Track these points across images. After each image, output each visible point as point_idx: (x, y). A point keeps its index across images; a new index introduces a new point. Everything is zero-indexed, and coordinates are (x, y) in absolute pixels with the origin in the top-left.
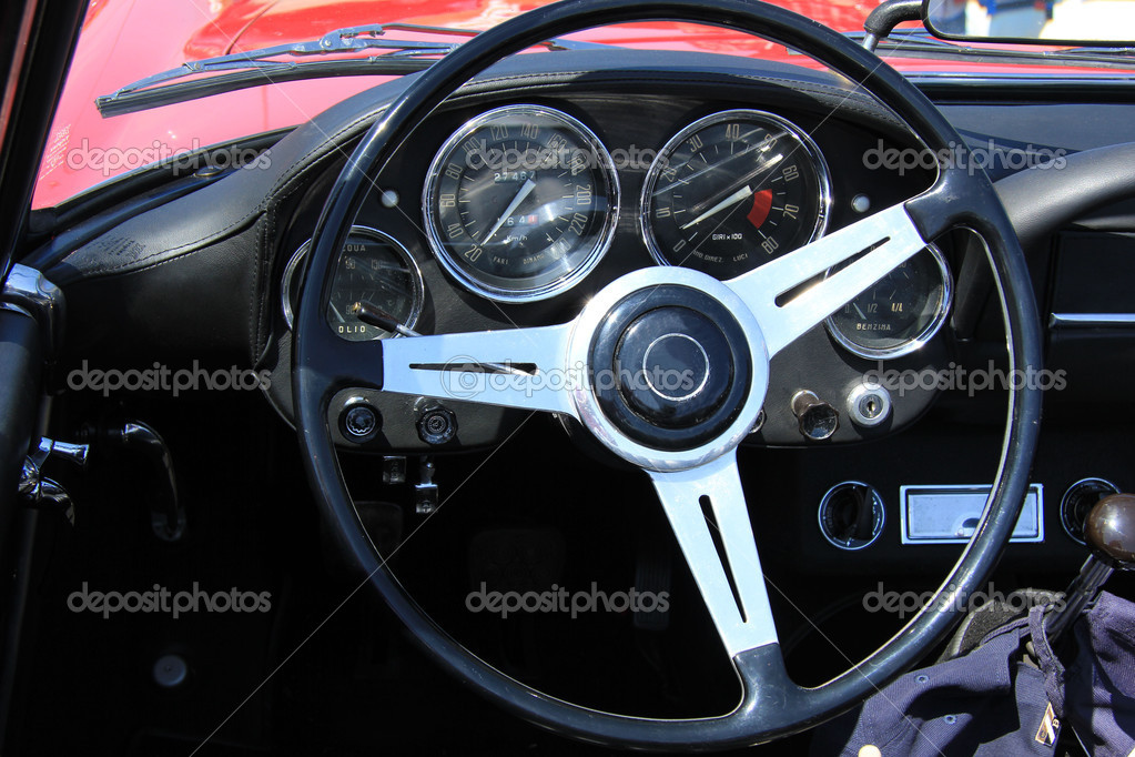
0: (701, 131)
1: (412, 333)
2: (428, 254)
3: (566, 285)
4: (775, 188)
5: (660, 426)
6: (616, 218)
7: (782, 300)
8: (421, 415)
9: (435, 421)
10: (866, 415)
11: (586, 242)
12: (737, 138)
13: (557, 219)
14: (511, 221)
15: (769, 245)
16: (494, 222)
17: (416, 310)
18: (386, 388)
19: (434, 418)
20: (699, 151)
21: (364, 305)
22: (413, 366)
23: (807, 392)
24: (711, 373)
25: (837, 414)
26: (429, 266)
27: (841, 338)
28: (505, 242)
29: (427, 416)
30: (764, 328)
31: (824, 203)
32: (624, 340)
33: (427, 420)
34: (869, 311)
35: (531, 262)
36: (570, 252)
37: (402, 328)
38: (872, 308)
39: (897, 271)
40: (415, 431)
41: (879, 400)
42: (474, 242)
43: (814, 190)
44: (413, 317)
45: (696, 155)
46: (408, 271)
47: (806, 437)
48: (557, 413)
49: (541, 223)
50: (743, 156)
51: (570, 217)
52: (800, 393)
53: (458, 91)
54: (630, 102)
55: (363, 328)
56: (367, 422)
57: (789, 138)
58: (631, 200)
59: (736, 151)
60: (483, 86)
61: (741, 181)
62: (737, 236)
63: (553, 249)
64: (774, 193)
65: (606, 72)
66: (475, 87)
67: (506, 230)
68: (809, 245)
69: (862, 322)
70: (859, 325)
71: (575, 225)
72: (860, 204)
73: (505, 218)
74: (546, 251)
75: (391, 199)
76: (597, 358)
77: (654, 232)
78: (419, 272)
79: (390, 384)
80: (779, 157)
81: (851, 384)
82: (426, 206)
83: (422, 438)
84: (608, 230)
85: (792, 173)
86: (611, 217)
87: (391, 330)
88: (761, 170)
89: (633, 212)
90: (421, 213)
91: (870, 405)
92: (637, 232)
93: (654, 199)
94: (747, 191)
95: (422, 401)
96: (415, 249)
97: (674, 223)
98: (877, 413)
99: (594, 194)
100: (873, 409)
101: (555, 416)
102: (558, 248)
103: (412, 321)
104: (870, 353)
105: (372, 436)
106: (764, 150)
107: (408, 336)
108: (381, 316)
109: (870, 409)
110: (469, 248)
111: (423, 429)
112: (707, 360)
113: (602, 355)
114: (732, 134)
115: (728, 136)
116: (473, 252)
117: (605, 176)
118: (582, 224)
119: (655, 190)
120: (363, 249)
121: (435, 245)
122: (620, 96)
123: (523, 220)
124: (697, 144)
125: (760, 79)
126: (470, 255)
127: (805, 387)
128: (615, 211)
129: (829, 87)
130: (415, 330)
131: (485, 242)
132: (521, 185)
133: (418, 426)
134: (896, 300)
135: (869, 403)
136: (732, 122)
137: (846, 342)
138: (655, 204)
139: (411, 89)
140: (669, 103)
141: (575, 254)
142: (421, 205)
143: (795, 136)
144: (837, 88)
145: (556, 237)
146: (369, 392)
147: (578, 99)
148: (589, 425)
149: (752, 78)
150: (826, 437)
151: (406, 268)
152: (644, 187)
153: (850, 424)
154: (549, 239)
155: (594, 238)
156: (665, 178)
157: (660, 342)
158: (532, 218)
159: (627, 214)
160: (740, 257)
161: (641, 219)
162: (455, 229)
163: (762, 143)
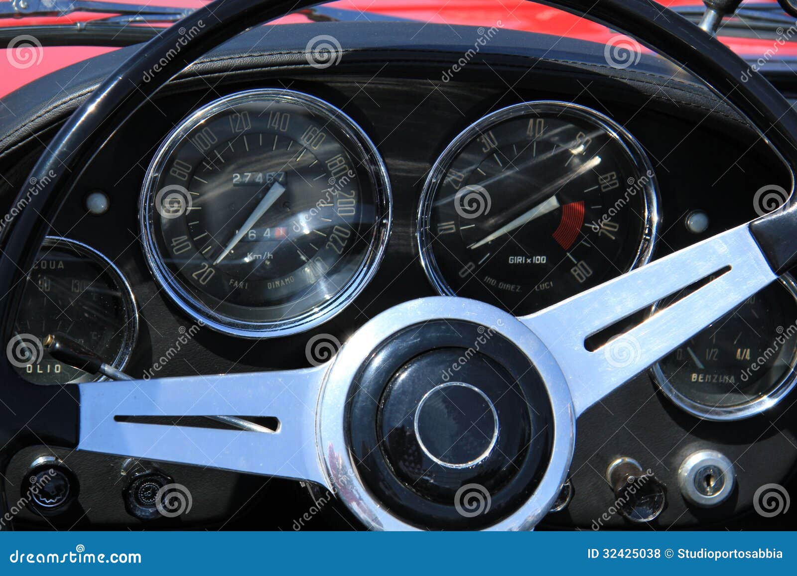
0: (495, 127)
1: (120, 375)
2: (144, 275)
3: (320, 317)
4: (588, 200)
5: (434, 501)
6: (386, 235)
7: (593, 342)
8: (130, 479)
9: (147, 489)
10: (704, 492)
11: (349, 262)
12: (540, 136)
13: (312, 233)
14: (253, 235)
15: (579, 271)
16: (232, 235)
17: (127, 344)
18: (82, 446)
19: (147, 485)
20: (494, 151)
21: (58, 339)
22: (118, 418)
23: (627, 460)
24: (500, 433)
25: (665, 489)
26: (145, 289)
27: (670, 391)
28: (247, 260)
29: (137, 483)
30: (570, 377)
31: (650, 221)
32: (391, 389)
33: (138, 488)
34: (708, 357)
35: (280, 286)
36: (329, 274)
37: (107, 368)
38: (712, 354)
39: (743, 308)
40: (121, 501)
41: (718, 472)
42: (205, 259)
43: (638, 203)
44: (124, 354)
45: (489, 156)
46: (119, 294)
47: (625, 518)
48: (305, 481)
49: (291, 238)
50: (548, 159)
51: (328, 230)
52: (618, 461)
53: (186, 69)
54: (405, 88)
55: (58, 368)
56: (58, 489)
57: (606, 137)
58: (405, 211)
59: (540, 151)
60: (219, 64)
61: (547, 190)
62: (541, 260)
63: (307, 270)
64: (587, 206)
65: (375, 50)
66: (208, 65)
67: (246, 245)
68: (631, 273)
69: (698, 372)
70: (694, 376)
71: (335, 241)
72: (695, 222)
73: (246, 230)
74: (298, 272)
75: (99, 203)
76: (357, 411)
77: (434, 252)
78: (133, 297)
79: (88, 441)
80: (596, 161)
81: (684, 451)
82: (143, 214)
83: (130, 511)
84: (376, 248)
85: (609, 182)
86: (379, 232)
87: (94, 372)
88: (573, 176)
89: (408, 226)
90: (137, 222)
91: (708, 478)
92: (413, 251)
93: (435, 210)
94: (552, 203)
95: (131, 464)
96: (128, 267)
97: (460, 242)
98: (716, 489)
99: (358, 202)
100: (712, 484)
101: (303, 485)
102: (314, 269)
103: (122, 359)
104: (707, 412)
105: (65, 508)
106: (575, 152)
107: (115, 379)
108: (81, 352)
109: (709, 484)
110: (198, 267)
111: (132, 499)
112: (496, 417)
113: (363, 408)
114: (536, 131)
115: (529, 133)
116: (204, 273)
117: (373, 180)
118: (343, 239)
119: (437, 198)
120: (61, 266)
121: (154, 262)
122: (393, 81)
123: (268, 233)
124: (490, 142)
125: (570, 63)
126: (199, 276)
127: (624, 454)
128: (385, 225)
129: (657, 75)
130: (125, 371)
131: (219, 261)
132: (266, 189)
133: (125, 496)
134: (743, 346)
135: (705, 476)
136: (534, 116)
137: (677, 396)
138: (436, 216)
139: (126, 66)
140: (456, 91)
141: (335, 277)
142: (137, 211)
143: (614, 135)
144: (667, 77)
145: (311, 254)
146: (63, 451)
147: (339, 83)
148: (344, 498)
149: (560, 62)
150: (651, 518)
151: (116, 290)
152: (423, 195)
153: (682, 502)
154: (303, 258)
155: (358, 257)
156: (449, 184)
157: (437, 393)
158: (280, 231)
159: (400, 229)
160: (544, 286)
161: (418, 235)
162: (181, 243)
163: (573, 143)
